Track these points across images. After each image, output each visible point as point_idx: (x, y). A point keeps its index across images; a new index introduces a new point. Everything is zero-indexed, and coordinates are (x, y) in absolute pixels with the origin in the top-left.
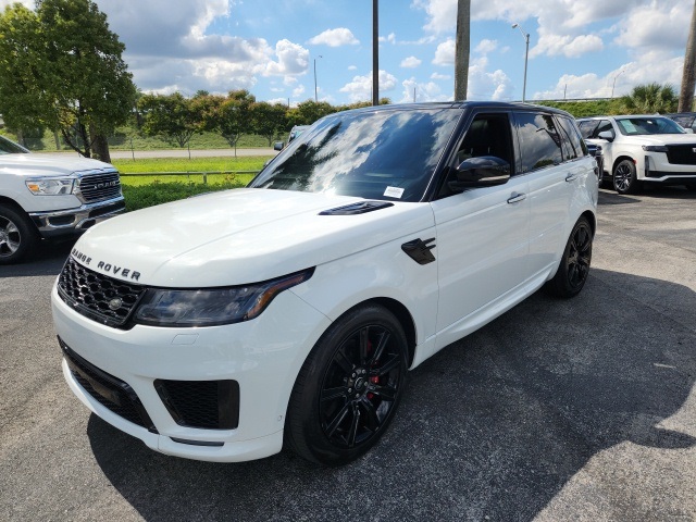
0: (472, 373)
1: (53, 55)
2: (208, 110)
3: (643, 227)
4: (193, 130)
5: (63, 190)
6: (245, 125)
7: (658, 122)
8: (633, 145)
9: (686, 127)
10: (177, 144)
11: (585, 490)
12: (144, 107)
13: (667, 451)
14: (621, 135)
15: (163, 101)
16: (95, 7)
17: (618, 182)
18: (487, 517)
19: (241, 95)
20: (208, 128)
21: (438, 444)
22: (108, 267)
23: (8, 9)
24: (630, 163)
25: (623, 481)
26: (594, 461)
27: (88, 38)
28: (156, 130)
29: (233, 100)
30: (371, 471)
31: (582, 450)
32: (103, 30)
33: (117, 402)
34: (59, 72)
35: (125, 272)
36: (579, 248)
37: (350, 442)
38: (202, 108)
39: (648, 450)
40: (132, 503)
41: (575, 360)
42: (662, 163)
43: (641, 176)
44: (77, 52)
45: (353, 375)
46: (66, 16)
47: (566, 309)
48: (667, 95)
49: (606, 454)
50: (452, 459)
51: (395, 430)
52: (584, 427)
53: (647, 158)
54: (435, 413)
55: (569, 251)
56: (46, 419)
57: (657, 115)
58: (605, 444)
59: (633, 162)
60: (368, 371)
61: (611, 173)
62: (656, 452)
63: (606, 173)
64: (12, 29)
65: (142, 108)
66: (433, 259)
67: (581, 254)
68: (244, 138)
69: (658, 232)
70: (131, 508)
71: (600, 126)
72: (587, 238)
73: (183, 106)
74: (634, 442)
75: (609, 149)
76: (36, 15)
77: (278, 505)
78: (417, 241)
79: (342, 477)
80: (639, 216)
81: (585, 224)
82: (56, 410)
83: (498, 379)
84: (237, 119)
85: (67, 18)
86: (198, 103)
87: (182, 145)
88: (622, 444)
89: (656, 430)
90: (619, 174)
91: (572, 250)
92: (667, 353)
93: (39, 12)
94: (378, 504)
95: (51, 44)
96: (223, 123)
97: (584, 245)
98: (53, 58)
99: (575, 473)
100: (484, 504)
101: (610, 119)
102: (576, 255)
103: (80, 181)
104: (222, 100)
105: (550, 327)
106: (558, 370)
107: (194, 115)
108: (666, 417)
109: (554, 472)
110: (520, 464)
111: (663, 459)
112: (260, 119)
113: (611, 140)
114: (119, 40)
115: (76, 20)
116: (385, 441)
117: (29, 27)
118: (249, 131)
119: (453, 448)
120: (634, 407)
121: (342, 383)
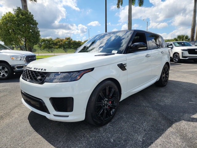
0: (137, 105)
1: (18, 25)
2: (59, 43)
3: (182, 70)
4: (55, 48)
5: (21, 59)
6: (69, 47)
7: (185, 43)
8: (178, 49)
9: (193, 45)
10: (51, 52)
11: (172, 132)
12: (42, 42)
13: (195, 123)
14: (175, 47)
15: (47, 40)
16: (30, 13)
17: (175, 60)
18: (144, 139)
19: (68, 39)
20: (59, 48)
21: (129, 121)
22: (37, 69)
23: (7, 13)
24: (178, 54)
25: (182, 130)
26: (174, 125)
27: (28, 21)
28: (45, 48)
29: (66, 40)
30: (110, 128)
31: (170, 123)
32: (32, 19)
33: (38, 106)
34: (20, 30)
35: (42, 70)
36: (166, 73)
37: (103, 119)
38: (58, 42)
39: (189, 123)
40: (41, 136)
41: (166, 101)
42: (187, 54)
43: (181, 58)
44: (25, 25)
45: (104, 100)
46: (22, 15)
47: (162, 89)
48: (187, 37)
49: (177, 124)
50: (132, 125)
51: (116, 118)
52: (170, 117)
53: (182, 53)
54: (127, 114)
55: (163, 73)
56: (16, 116)
57: (185, 41)
58: (176, 121)
59: (179, 54)
60: (108, 99)
61: (172, 57)
62: (192, 123)
63: (171, 57)
64: (8, 18)
65: (41, 42)
66: (126, 69)
67: (166, 74)
68: (69, 50)
69: (187, 71)
70: (41, 137)
71: (169, 45)
72: (168, 70)
73: (52, 41)
74: (185, 120)
75: (171, 51)
76: (14, 15)
77: (83, 136)
78: (122, 64)
79: (101, 129)
80: (181, 68)
81: (167, 66)
82: (19, 114)
83: (144, 106)
84: (68, 45)
85: (23, 15)
86: (57, 41)
87: (52, 52)
88: (182, 121)
89: (191, 118)
90: (174, 57)
91: (164, 73)
92: (192, 100)
93: (15, 14)
94: (112, 136)
95: (18, 23)
96: (64, 46)
97: (167, 72)
98: (18, 26)
99: (168, 128)
100: (143, 136)
101: (172, 43)
102: (165, 75)
103: (25, 57)
104: (63, 40)
105: (158, 94)
106: (162, 104)
107: (56, 44)
108: (194, 115)
109: (162, 128)
110: (152, 126)
111: (194, 125)
112: (74, 45)
113: (172, 48)
114: (37, 22)
115: (25, 16)
116: (113, 120)
117: (12, 18)
118: (71, 48)
119: (132, 122)
120: (184, 112)
121: (101, 102)
